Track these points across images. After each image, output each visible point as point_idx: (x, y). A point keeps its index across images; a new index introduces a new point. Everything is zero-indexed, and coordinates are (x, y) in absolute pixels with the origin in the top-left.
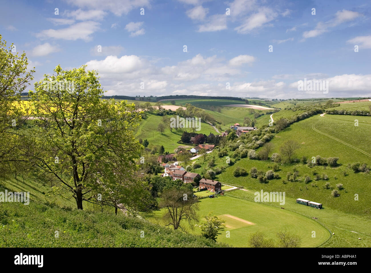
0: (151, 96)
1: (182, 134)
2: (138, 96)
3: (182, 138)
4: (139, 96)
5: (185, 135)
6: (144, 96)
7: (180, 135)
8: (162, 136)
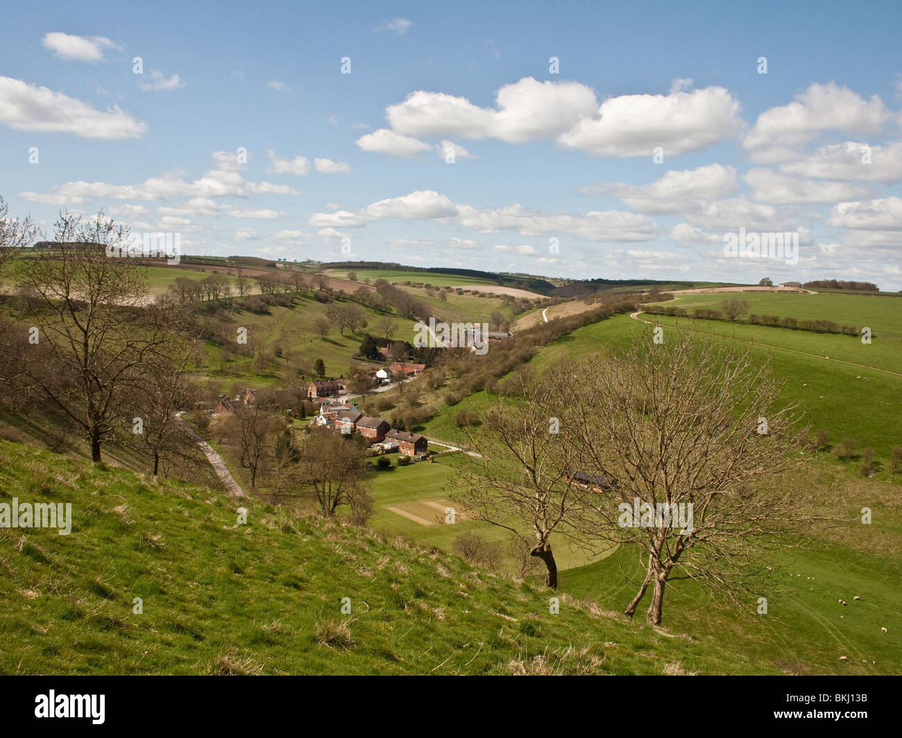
0: (309, 261)
1: (362, 339)
2: (282, 260)
3: (361, 348)
4: (285, 260)
5: (369, 343)
6: (295, 261)
7: (359, 341)
8: (323, 343)
